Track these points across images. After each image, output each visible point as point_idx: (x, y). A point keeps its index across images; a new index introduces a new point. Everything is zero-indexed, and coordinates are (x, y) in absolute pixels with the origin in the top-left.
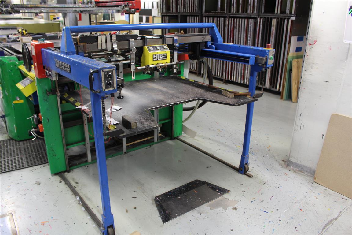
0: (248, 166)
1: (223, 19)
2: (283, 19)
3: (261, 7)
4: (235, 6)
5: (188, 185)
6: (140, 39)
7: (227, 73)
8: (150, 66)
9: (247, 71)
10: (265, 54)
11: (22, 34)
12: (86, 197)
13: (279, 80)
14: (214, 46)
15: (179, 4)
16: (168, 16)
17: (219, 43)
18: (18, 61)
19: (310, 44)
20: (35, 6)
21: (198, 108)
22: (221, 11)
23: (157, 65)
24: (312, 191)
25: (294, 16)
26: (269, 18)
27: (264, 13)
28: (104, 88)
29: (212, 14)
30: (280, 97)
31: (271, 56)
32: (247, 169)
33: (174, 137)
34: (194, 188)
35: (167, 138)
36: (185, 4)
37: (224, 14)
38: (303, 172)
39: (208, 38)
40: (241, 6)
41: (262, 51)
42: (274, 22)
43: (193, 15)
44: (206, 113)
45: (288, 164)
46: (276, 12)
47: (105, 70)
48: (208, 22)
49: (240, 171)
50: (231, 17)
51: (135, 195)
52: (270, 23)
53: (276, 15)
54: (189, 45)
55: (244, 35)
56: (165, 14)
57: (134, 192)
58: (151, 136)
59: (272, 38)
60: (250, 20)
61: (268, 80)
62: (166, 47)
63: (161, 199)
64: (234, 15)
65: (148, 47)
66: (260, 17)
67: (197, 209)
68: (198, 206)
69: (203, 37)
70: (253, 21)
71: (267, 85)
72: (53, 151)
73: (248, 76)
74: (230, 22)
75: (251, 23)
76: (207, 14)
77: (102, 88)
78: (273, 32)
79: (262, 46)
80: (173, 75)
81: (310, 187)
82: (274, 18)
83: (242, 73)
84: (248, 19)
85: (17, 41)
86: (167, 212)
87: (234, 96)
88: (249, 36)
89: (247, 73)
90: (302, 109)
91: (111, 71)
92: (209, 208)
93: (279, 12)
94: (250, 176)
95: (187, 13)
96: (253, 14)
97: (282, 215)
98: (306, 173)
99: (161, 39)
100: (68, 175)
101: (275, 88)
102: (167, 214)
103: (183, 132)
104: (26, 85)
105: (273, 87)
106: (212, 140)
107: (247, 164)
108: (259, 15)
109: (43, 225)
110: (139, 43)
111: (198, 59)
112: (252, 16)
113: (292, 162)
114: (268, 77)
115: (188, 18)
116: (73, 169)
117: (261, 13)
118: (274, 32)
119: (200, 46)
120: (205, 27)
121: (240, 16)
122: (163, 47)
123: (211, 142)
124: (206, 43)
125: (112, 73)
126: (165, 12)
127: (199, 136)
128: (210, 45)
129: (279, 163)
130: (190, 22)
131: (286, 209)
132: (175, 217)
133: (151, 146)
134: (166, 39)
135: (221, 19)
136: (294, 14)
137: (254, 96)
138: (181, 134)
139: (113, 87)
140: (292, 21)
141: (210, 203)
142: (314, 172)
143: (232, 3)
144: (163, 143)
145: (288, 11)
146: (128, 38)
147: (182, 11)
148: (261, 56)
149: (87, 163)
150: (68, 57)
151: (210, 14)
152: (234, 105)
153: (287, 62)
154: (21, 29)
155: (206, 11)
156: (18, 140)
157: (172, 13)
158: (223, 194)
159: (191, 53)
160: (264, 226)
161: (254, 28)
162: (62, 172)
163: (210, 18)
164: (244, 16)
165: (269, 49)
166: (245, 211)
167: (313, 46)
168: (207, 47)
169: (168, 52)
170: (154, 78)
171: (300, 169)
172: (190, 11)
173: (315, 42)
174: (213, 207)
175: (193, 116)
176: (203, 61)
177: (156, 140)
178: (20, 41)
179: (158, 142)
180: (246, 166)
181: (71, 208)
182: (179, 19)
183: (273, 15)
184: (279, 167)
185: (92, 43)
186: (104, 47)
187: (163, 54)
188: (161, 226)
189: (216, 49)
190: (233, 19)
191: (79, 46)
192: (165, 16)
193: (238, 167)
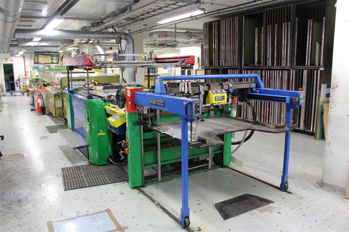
0: (288, 185)
1: (260, 71)
2: (313, 70)
3: (293, 61)
4: (270, 60)
5: (240, 197)
6: (206, 86)
7: (265, 118)
8: (214, 104)
9: (283, 115)
10: (297, 95)
11: (94, 84)
12: (161, 203)
13: (312, 122)
14: (258, 91)
15: (221, 59)
16: (211, 69)
17: (262, 89)
18: (104, 103)
19: (333, 88)
20: (109, 62)
21: (244, 142)
22: (258, 64)
23: (218, 104)
24: (343, 204)
25: (322, 67)
26: (301, 70)
27: (296, 65)
28: (194, 114)
29: (250, 67)
30: (314, 137)
31: (302, 97)
32: (287, 187)
33: (224, 165)
34: (245, 199)
35: (218, 166)
36: (226, 59)
37: (261, 67)
38: (335, 191)
39: (253, 85)
40: (275, 60)
41: (295, 93)
42: (305, 73)
43: (233, 69)
44: (248, 149)
45: (322, 185)
46: (306, 64)
47: (195, 102)
48: (247, 73)
49: (281, 189)
50: (268, 69)
51: (199, 202)
52: (302, 74)
53: (307, 67)
54: (239, 91)
55: (279, 84)
56: (208, 68)
57: (198, 201)
58: (206, 164)
59: (304, 86)
60: (284, 71)
61: (302, 122)
62: (224, 91)
63: (221, 205)
64: (270, 68)
65: (212, 91)
66: (292, 69)
67: (249, 212)
68: (250, 210)
69: (250, 85)
70: (287, 73)
71: (302, 127)
72: (135, 169)
73: (284, 120)
74: (266, 73)
75: (285, 74)
76: (246, 67)
77: (193, 113)
78: (304, 80)
79: (296, 90)
80: (224, 115)
81: (342, 201)
82: (305, 69)
83: (279, 117)
84: (282, 71)
85: (92, 89)
86: (226, 213)
87: (275, 127)
88: (284, 85)
89: (283, 117)
90: (330, 138)
91: (198, 103)
92: (259, 212)
93: (309, 64)
94: (290, 193)
95: (228, 66)
96: (287, 66)
97: (317, 218)
98: (338, 192)
99: (220, 86)
100: (144, 189)
101: (309, 129)
102: (226, 214)
103: (231, 162)
104: (117, 119)
105: (307, 129)
106: (256, 169)
107: (286, 183)
108: (292, 67)
109: (134, 218)
110: (206, 88)
111: (246, 101)
112: (286, 68)
113: (325, 183)
114: (302, 120)
115: (229, 71)
116: (147, 185)
117: (294, 65)
118: (306, 81)
119: (247, 91)
120: (244, 78)
121: (275, 68)
122: (222, 91)
123: (255, 169)
124: (252, 88)
125: (199, 104)
126: (208, 66)
127: (245, 166)
128: (255, 90)
129: (314, 185)
130: (230, 74)
131: (321, 215)
132: (233, 216)
133: (206, 172)
134: (224, 85)
135: (258, 71)
136: (322, 66)
137: (291, 127)
138: (229, 163)
139: (199, 113)
140: (321, 71)
141: (259, 209)
142: (345, 190)
143: (268, 57)
144: (215, 170)
145: (317, 64)
146: (198, 85)
147: (224, 65)
148: (294, 97)
149: (157, 182)
150: (161, 96)
151: (249, 67)
152: (275, 133)
153: (318, 106)
154: (93, 80)
155: (245, 65)
156: (98, 165)
157: (215, 67)
158: (269, 203)
159: (240, 96)
160: (303, 224)
161: (288, 78)
162: (139, 187)
163: (248, 71)
164: (278, 68)
165: (300, 92)
166: (287, 214)
167: (335, 89)
168: (252, 91)
169: (226, 95)
170: (210, 116)
171: (333, 189)
172: (231, 65)
173: (337, 86)
174: (261, 211)
175: (239, 149)
176: (249, 102)
177: (210, 167)
178: (94, 89)
179: (211, 169)
180: (286, 184)
181: (152, 209)
182: (220, 72)
183: (304, 67)
184: (315, 188)
185: (176, 88)
186: (183, 90)
187: (222, 96)
188: (223, 222)
189: (260, 93)
190: (269, 71)
191: (168, 89)
192: (208, 69)
193: (280, 187)
